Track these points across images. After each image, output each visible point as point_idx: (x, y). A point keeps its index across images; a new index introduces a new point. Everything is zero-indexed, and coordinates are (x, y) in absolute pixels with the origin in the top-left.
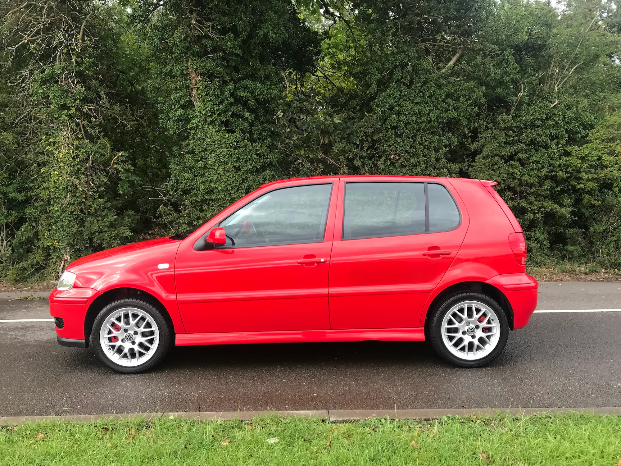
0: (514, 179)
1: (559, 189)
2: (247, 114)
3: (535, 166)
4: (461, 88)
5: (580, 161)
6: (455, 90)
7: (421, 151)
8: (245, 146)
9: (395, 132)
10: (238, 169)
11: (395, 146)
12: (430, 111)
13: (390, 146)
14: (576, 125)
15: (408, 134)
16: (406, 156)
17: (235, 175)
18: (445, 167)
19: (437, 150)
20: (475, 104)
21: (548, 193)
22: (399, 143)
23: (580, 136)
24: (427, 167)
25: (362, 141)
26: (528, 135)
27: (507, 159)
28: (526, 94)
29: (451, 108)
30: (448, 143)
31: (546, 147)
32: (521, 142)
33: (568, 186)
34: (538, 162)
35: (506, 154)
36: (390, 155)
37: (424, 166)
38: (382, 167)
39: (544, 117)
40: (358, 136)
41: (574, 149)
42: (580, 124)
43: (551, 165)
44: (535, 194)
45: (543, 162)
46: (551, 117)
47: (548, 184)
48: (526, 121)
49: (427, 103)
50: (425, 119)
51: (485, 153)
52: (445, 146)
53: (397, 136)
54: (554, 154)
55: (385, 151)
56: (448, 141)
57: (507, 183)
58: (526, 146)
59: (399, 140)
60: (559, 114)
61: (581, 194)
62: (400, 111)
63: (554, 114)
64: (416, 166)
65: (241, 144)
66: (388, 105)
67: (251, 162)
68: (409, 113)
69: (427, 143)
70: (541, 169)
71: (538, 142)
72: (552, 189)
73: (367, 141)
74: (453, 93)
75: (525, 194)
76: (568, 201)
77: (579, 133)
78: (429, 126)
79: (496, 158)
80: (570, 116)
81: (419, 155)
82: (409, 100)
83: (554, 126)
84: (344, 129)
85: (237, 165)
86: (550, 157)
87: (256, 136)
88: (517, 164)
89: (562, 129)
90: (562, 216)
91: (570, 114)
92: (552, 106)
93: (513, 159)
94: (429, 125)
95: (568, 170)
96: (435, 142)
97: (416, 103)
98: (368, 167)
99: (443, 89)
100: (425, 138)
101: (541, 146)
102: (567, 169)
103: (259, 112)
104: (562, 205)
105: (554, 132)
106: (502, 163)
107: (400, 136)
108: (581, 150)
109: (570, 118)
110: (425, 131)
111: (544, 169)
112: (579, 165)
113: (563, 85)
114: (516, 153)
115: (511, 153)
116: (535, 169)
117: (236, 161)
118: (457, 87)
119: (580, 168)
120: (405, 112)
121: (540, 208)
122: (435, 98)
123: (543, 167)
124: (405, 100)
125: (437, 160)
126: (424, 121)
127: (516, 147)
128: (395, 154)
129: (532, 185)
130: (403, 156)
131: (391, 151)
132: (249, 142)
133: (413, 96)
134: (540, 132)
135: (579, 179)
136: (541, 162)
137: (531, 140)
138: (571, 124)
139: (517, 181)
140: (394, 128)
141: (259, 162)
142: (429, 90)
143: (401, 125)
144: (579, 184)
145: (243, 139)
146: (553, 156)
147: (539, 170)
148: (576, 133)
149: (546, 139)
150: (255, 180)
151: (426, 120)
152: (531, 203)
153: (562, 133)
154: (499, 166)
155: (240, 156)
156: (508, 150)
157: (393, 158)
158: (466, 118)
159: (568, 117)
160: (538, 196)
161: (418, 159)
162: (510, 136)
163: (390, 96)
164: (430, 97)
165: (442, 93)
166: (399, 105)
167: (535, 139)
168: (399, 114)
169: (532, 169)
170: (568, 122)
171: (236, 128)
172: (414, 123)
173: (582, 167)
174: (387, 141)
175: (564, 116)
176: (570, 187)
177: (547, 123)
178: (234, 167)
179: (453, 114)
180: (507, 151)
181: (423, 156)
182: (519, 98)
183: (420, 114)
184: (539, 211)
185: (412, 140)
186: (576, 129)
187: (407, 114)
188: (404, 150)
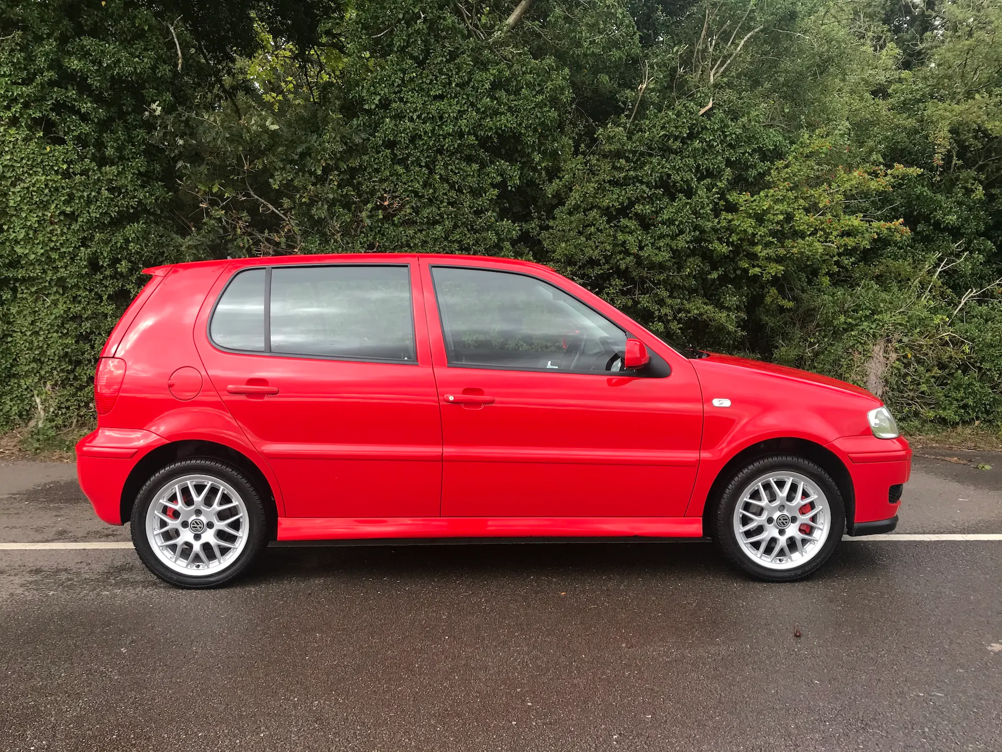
0: (627, 253)
1: (714, 275)
2: (86, 106)
3: (665, 230)
4: (524, 69)
5: (753, 222)
6: (513, 74)
7: (445, 194)
8: (84, 172)
9: (392, 153)
10: (72, 217)
11: (393, 182)
12: (461, 113)
13: (382, 181)
14: (746, 152)
15: (418, 159)
16: (414, 202)
17: (65, 230)
18: (490, 227)
19: (476, 193)
20: (554, 101)
21: (694, 282)
22: (400, 175)
23: (754, 173)
24: (456, 226)
25: (327, 170)
26: (655, 167)
27: (613, 215)
28: (652, 86)
29: (503, 109)
30: (499, 179)
31: (689, 193)
32: (642, 183)
33: (735, 270)
34: (671, 222)
35: (611, 204)
36: (382, 199)
37: (448, 224)
38: (368, 222)
39: (685, 132)
40: (319, 158)
41: (742, 198)
42: (754, 150)
43: (696, 228)
44: (670, 284)
45: (681, 222)
46: (698, 133)
47: (693, 265)
48: (651, 141)
49: (456, 97)
50: (449, 129)
51: (571, 202)
52: (493, 186)
53: (395, 160)
54: (702, 208)
55: (373, 192)
56: (502, 175)
57: (613, 261)
58: (650, 189)
59: (400, 169)
60: (714, 128)
61: (762, 287)
62: (401, 112)
63: (704, 128)
64: (436, 222)
65: (78, 168)
66: (378, 98)
67: (98, 203)
68: (419, 117)
69: (455, 179)
70: (677, 235)
71: (675, 183)
72: (701, 276)
73: (337, 168)
74: (508, 80)
75: (648, 284)
76: (732, 300)
77: (754, 166)
78: (459, 145)
79: (594, 213)
80: (734, 134)
81: (442, 202)
82: (422, 89)
83: (705, 151)
84: (292, 144)
85: (68, 210)
86: (695, 213)
87: (110, 152)
88: (632, 224)
89: (719, 158)
90: (721, 329)
91: (734, 128)
92: (703, 111)
93: (626, 216)
94: (459, 142)
95: (731, 240)
96: (473, 176)
97: (436, 98)
98: (340, 222)
99: (488, 70)
100: (454, 167)
101: (681, 191)
102: (730, 236)
103: (124, 104)
104: (721, 307)
105: (705, 163)
106: (602, 222)
107: (402, 162)
108: (755, 200)
109: (734, 136)
110: (453, 154)
111: (684, 235)
112: (750, 231)
113: (724, 72)
114: (632, 204)
115: (622, 204)
116: (668, 236)
117: (67, 202)
118: (515, 67)
119: (754, 235)
120: (411, 114)
121: (680, 311)
122: (473, 87)
123: (682, 232)
124: (413, 90)
125: (478, 213)
126: (449, 134)
127: (630, 191)
128: (394, 198)
129: (661, 267)
130: (408, 202)
131: (384, 190)
132: (94, 164)
133: (428, 82)
134: (679, 163)
135: (753, 257)
136: (677, 223)
137: (661, 177)
138: (737, 150)
139: (632, 257)
140: (391, 145)
141: (116, 206)
142: (459, 71)
143: (403, 138)
144: (754, 266)
145: (82, 158)
146: (701, 211)
147: (674, 237)
148: (747, 168)
149: (688, 176)
150: (106, 242)
151: (451, 130)
152: (661, 302)
153: (718, 167)
154: (598, 229)
155: (74, 192)
156: (615, 196)
157: (389, 205)
158: (535, 130)
159: (731, 134)
160: (673, 289)
161: (439, 209)
162: (620, 169)
163: (381, 81)
164: (460, 85)
165: (485, 78)
166: (401, 100)
167: (669, 176)
168: (399, 116)
169: (662, 236)
170: (730, 146)
171: (66, 133)
172: (430, 137)
173: (757, 234)
174: (377, 171)
175: (723, 132)
176: (738, 272)
177: (691, 145)
178: (63, 213)
179: (506, 121)
180: (612, 198)
181: (449, 203)
182: (641, 94)
183: (441, 118)
184: (675, 317)
185: (426, 172)
186: (747, 160)
187: (415, 117)
188: (412, 191)
